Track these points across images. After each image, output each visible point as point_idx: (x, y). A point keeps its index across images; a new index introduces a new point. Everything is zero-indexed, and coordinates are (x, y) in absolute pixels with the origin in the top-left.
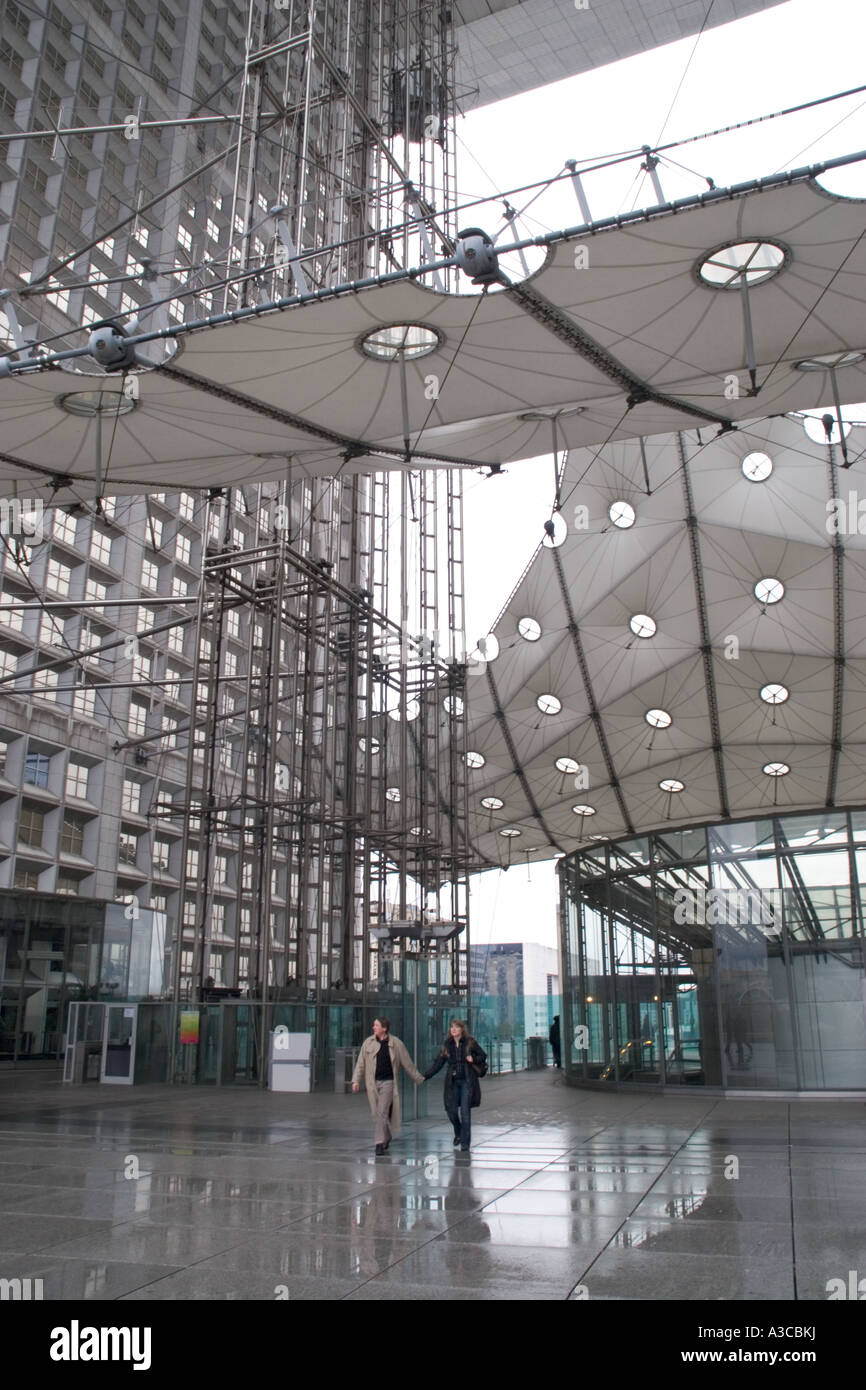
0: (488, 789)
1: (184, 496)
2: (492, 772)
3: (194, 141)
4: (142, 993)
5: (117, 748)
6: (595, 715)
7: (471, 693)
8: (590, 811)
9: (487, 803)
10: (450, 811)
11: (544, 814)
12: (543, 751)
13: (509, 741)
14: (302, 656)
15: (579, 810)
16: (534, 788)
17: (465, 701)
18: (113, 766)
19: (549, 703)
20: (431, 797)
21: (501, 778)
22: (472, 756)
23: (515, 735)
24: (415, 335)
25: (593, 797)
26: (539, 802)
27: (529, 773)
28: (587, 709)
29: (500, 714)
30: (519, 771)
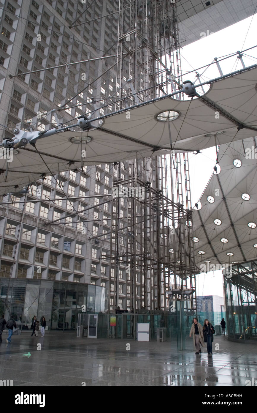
0: (200, 248)
1: (106, 165)
2: (201, 243)
3: (104, 63)
4: (99, 311)
5: (90, 239)
6: (232, 225)
7: (194, 220)
8: (232, 254)
9: (200, 252)
10: (189, 255)
11: (218, 256)
12: (217, 236)
13: (206, 234)
14: (143, 210)
15: (228, 254)
16: (214, 248)
17: (192, 222)
18: (89, 245)
19: (218, 222)
20: (183, 251)
21: (204, 245)
22: (195, 238)
23: (208, 232)
24: (172, 113)
25: (233, 250)
26: (216, 252)
27: (212, 243)
28: (230, 223)
29: (203, 226)
30: (209, 243)
